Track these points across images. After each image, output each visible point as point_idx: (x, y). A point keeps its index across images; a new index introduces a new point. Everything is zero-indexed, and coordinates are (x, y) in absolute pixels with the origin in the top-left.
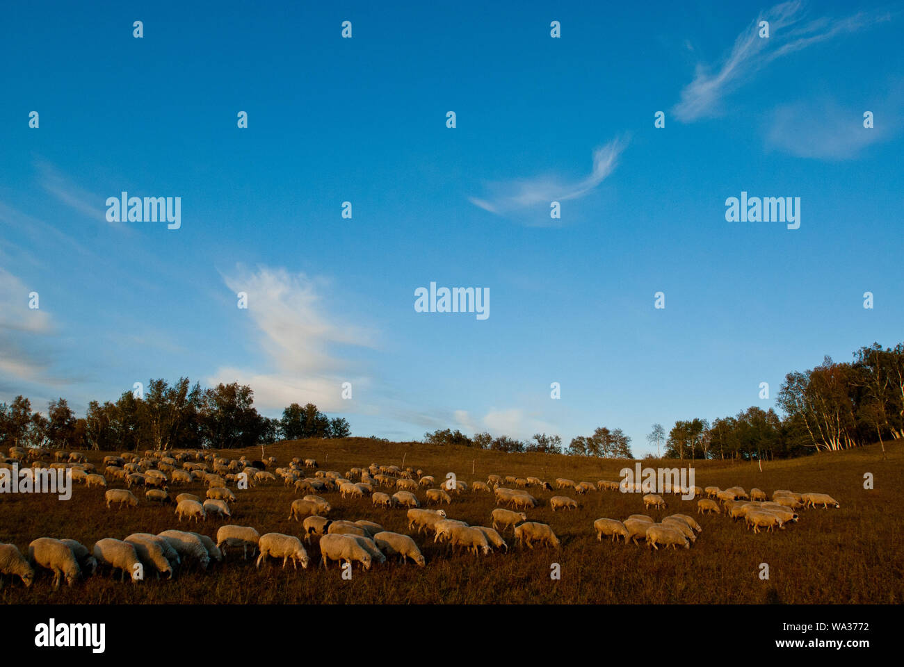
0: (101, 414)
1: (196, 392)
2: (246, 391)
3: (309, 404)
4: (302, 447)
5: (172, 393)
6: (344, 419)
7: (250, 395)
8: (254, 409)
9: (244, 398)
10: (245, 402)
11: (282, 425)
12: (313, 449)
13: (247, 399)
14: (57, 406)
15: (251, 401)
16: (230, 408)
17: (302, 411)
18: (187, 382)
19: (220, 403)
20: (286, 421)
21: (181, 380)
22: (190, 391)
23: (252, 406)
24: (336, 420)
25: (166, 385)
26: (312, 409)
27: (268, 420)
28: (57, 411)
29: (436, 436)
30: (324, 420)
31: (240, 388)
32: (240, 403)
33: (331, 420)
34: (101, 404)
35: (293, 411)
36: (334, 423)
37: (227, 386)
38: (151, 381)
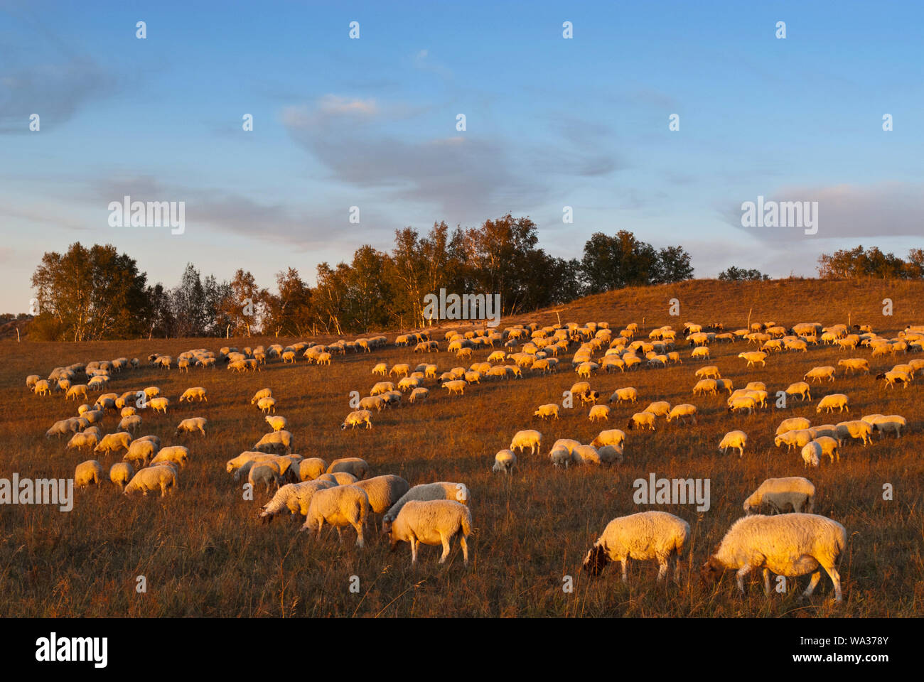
0: (336, 279)
1: (457, 240)
2: (526, 226)
3: (622, 232)
4: (614, 305)
5: (427, 246)
6: (680, 249)
7: (532, 231)
8: (540, 252)
9: (524, 235)
10: (527, 241)
11: (583, 268)
12: (630, 306)
13: (529, 236)
14: (286, 279)
15: (534, 240)
16: (506, 253)
17: (612, 242)
18: (443, 228)
19: (491, 248)
20: (590, 260)
21: (436, 225)
22: (449, 240)
23: (536, 247)
24: (667, 250)
25: (416, 234)
26: (626, 237)
27: (563, 263)
28: (287, 284)
29: (837, 261)
30: (648, 254)
31: (517, 222)
32: (518, 243)
33: (659, 252)
34: (334, 267)
35: (599, 245)
36: (665, 255)
37: (497, 222)
38: (398, 233)
